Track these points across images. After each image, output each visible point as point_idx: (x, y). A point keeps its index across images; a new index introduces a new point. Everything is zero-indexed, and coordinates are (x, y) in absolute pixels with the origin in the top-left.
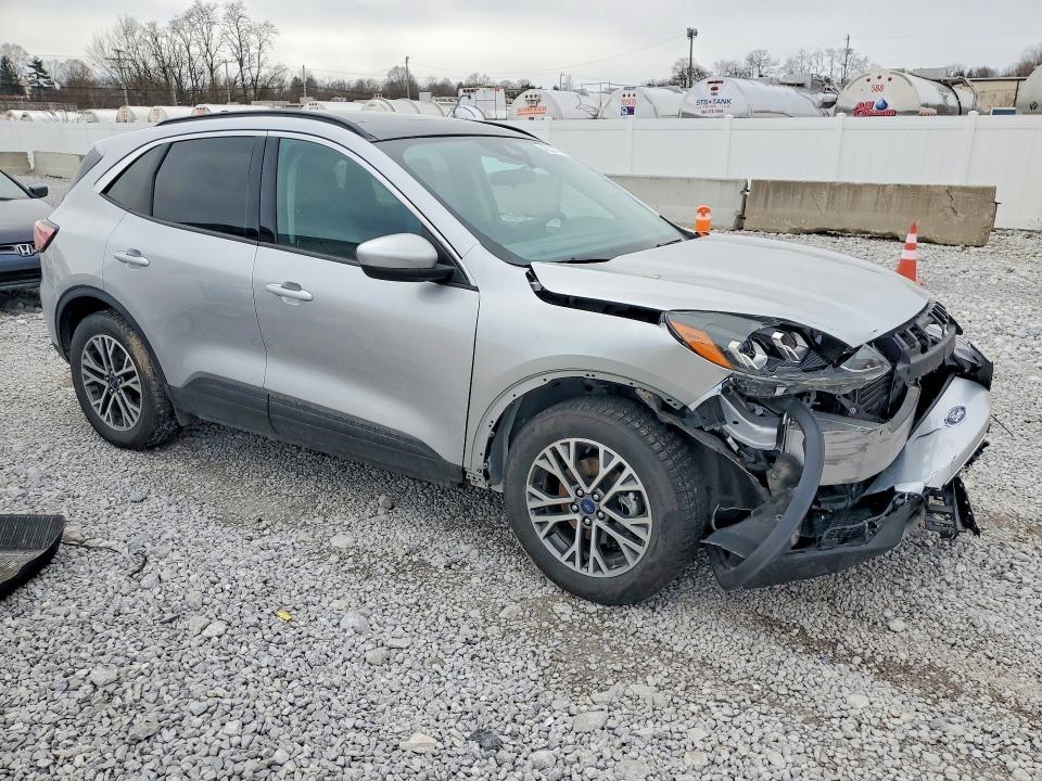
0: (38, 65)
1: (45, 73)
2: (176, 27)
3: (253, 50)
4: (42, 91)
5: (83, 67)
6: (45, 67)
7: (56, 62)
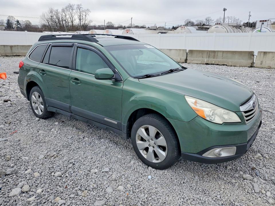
0: (18, 22)
1: (20, 23)
2: (63, 11)
3: (84, 16)
4: (19, 28)
5: (29, 22)
6: (20, 22)
7: (22, 21)
